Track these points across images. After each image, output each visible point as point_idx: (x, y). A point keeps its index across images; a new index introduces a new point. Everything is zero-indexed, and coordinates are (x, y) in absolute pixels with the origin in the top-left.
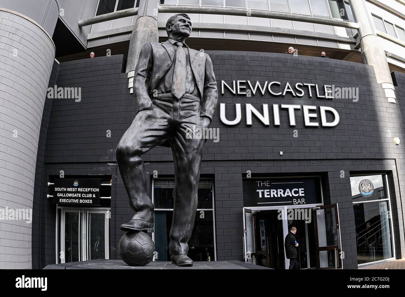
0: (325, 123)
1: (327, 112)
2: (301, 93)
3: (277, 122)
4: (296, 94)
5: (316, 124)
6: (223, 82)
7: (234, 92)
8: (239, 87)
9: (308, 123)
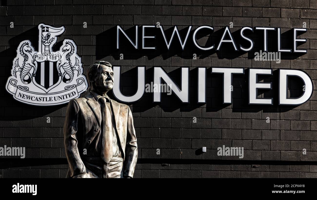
0: (284, 100)
1: (290, 78)
2: (247, 45)
3: (202, 98)
4: (238, 47)
5: (269, 101)
6: (118, 27)
7: (136, 47)
8: (144, 37)
9: (253, 99)
